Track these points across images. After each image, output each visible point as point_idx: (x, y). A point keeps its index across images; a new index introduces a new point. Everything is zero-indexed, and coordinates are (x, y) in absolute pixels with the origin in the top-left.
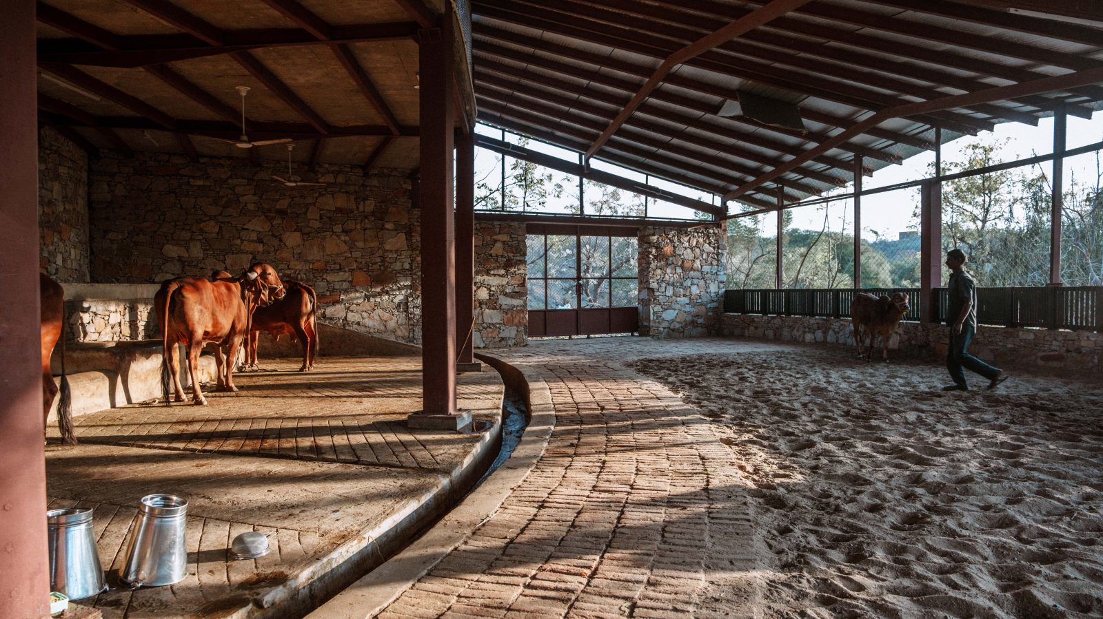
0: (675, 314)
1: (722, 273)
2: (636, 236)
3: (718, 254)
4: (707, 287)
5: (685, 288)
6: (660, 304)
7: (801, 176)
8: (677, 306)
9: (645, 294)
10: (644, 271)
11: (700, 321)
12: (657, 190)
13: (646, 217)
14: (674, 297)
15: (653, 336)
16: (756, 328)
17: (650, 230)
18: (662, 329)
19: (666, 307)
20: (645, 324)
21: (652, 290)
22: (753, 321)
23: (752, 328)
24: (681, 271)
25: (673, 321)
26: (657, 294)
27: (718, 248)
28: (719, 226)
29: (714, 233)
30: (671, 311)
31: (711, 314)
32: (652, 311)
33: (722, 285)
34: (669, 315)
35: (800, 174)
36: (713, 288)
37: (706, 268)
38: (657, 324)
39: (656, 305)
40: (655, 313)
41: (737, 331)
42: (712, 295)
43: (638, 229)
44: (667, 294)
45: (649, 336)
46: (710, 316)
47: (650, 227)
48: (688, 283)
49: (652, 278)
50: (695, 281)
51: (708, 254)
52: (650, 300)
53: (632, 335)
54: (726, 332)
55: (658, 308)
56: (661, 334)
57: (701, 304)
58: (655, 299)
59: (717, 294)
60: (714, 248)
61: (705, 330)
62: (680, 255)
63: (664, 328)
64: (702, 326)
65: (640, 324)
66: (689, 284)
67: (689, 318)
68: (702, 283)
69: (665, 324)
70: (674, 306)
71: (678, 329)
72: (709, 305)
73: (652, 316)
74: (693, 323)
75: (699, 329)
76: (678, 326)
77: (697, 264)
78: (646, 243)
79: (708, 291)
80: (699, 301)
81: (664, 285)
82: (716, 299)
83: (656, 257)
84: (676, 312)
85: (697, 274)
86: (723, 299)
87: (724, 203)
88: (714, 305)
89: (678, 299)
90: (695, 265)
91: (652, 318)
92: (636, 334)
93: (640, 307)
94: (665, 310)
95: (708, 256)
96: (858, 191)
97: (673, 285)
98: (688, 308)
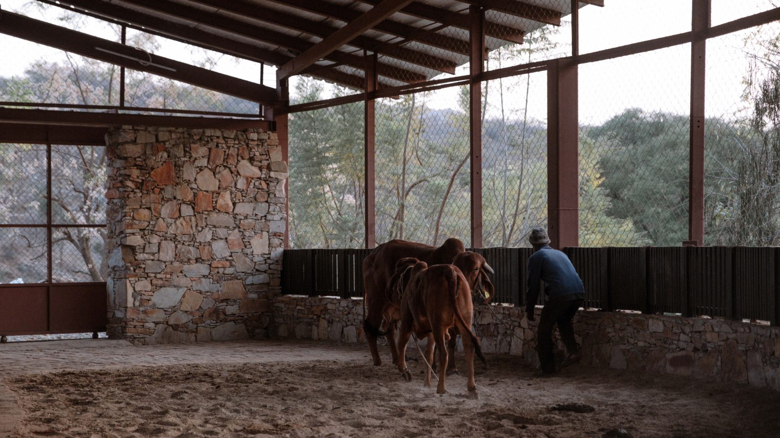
0: (179, 297)
1: (277, 217)
2: (102, 143)
3: (268, 180)
4: (246, 244)
5: (200, 246)
6: (147, 276)
7: (439, 24)
8: (183, 281)
9: (117, 258)
10: (116, 212)
11: (231, 309)
12: (142, 54)
13: (122, 107)
14: (176, 264)
15: (133, 340)
16: (331, 322)
17: (127, 130)
18: (152, 325)
19: (160, 282)
20: (119, 314)
21: (133, 249)
22: (326, 310)
23: (324, 323)
24: (191, 212)
25: (174, 309)
26: (141, 256)
27: (269, 168)
28: (272, 126)
29: (259, 140)
30: (171, 290)
31: (254, 296)
32: (130, 291)
33: (276, 241)
34: (167, 297)
35: (437, 20)
36: (259, 246)
37: (243, 209)
38: (142, 316)
39: (139, 278)
40: (136, 294)
41: (300, 330)
42: (256, 259)
43: (105, 130)
44: (163, 256)
45: (126, 338)
46: (253, 300)
47: (126, 127)
48: (207, 235)
49: (130, 226)
50: (222, 233)
51: (249, 180)
52: (127, 268)
53: (95, 337)
54: (282, 331)
55: (143, 285)
56: (151, 334)
57: (233, 277)
58: (137, 266)
59: (267, 259)
60: (261, 168)
61: (241, 327)
62: (189, 182)
63: (156, 323)
64: (235, 318)
65: (110, 315)
66: (209, 237)
67: (208, 305)
68: (235, 236)
69: (160, 316)
70: (176, 280)
71: (185, 325)
72: (250, 280)
73: (130, 300)
74: (217, 314)
75: (230, 326)
76: (184, 319)
77: (226, 199)
78: (120, 158)
79: (248, 251)
80: (230, 271)
81: (155, 240)
82: (264, 267)
83: (140, 186)
84: (182, 291)
85: (227, 219)
86: (280, 268)
87: (283, 83)
88: (261, 278)
89: (186, 267)
90: (221, 201)
91: (130, 304)
92: (101, 335)
93: (110, 282)
94: (156, 288)
95: (248, 184)
96: (476, 72)
97: (174, 239)
98: (206, 285)
